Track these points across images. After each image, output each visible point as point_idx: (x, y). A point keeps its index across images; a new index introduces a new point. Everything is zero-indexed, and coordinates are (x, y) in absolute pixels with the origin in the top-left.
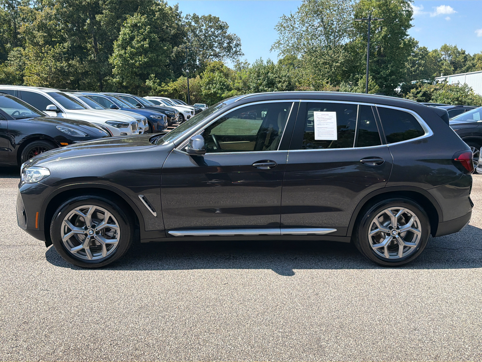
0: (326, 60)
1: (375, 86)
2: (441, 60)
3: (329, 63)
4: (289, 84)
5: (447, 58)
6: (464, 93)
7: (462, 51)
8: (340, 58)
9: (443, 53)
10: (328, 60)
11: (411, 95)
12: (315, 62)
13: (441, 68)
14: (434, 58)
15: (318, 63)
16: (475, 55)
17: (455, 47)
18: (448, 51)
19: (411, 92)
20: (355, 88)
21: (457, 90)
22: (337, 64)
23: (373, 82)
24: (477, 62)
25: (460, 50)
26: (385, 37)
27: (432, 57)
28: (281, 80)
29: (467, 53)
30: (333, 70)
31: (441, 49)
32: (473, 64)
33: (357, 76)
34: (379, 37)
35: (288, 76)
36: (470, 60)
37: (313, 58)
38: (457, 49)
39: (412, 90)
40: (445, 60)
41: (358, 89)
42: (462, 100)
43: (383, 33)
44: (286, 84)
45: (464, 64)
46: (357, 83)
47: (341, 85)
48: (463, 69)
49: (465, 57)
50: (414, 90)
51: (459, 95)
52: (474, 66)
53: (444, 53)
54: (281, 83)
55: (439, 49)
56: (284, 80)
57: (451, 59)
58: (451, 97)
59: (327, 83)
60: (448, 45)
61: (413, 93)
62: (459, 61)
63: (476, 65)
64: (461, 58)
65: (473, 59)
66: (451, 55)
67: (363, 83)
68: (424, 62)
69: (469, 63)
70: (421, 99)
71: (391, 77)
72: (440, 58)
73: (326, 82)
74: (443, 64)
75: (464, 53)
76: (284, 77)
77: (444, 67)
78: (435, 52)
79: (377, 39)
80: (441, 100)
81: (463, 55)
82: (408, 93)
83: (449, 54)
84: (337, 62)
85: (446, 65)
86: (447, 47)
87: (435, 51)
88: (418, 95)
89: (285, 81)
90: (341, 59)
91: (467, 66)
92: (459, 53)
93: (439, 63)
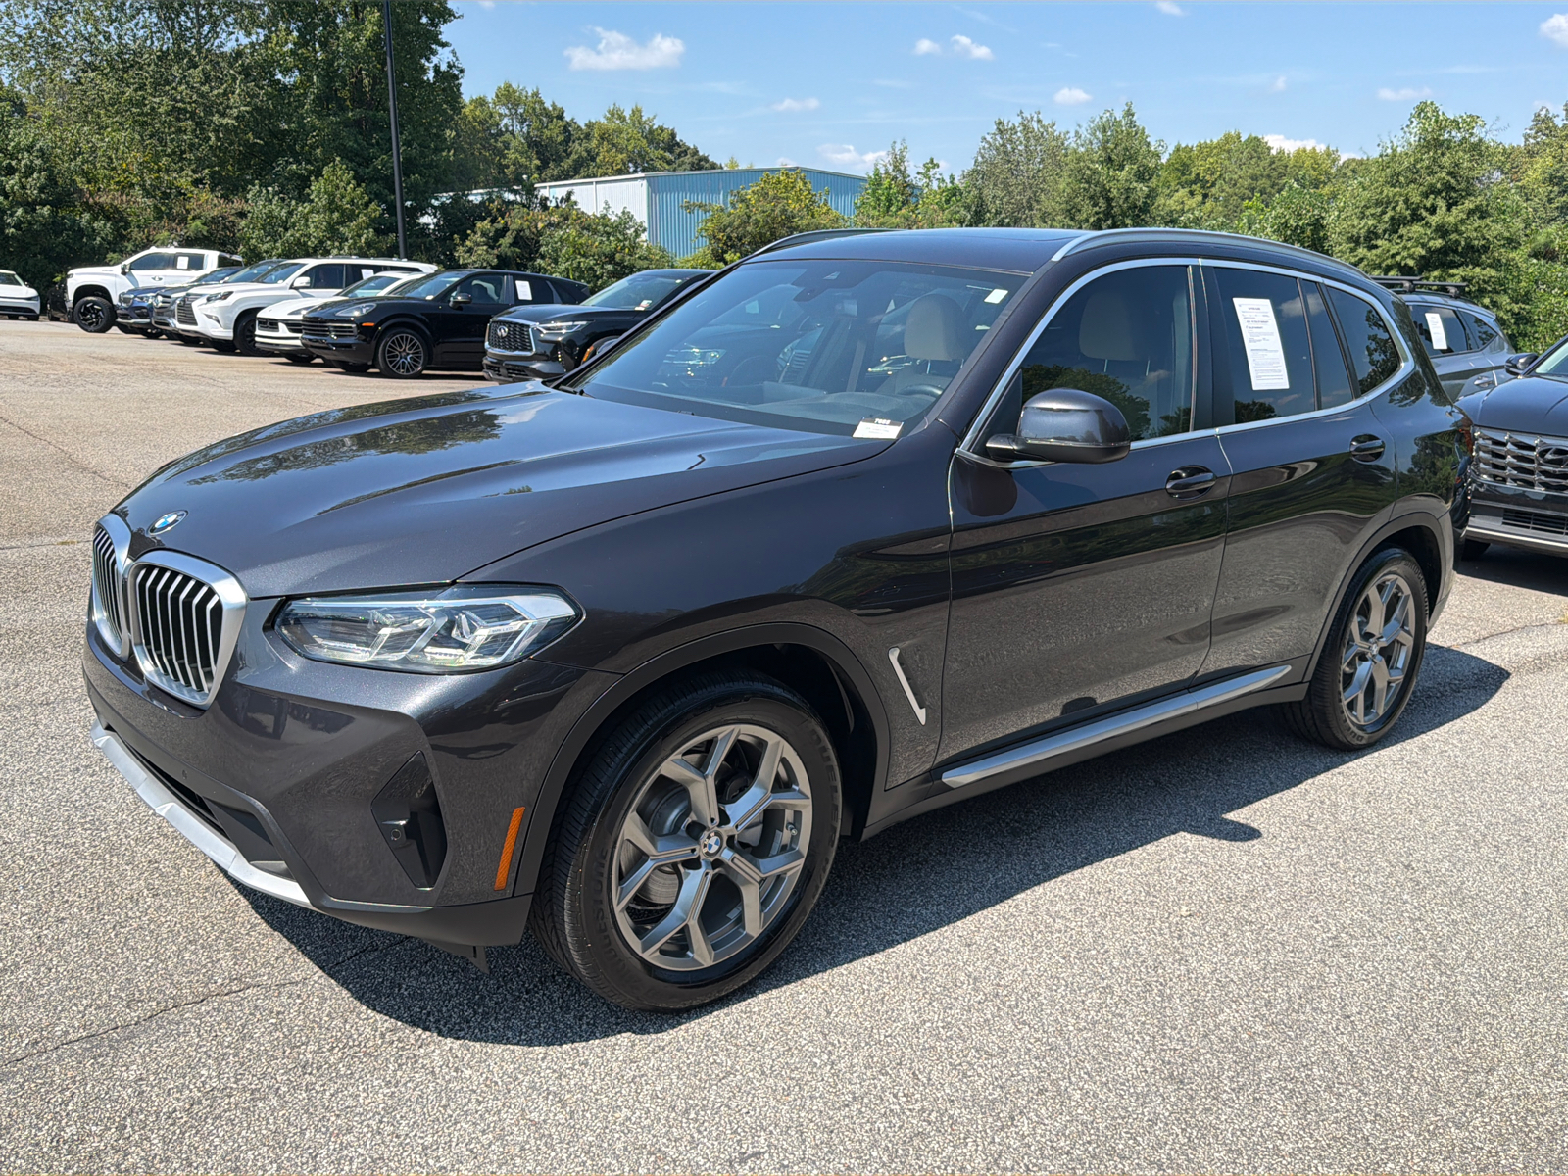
0: (182, 101)
1: (367, 205)
2: (500, 134)
3: (193, 114)
4: (52, 180)
5: (517, 129)
6: (626, 239)
7: (554, 109)
8: (234, 99)
9: (503, 110)
10: (190, 103)
11: (478, 238)
12: (141, 104)
13: (504, 156)
14: (481, 123)
15: (152, 109)
16: (590, 126)
17: (536, 94)
18: (518, 105)
19: (477, 229)
20: (300, 208)
21: (607, 229)
22: (225, 121)
23: (359, 191)
24: (597, 147)
25: (548, 105)
26: (374, 43)
27: (475, 120)
28: (13, 163)
29: (568, 117)
30: (213, 139)
31: (497, 96)
32: (588, 152)
33: (294, 166)
34: (356, 39)
35: (41, 150)
36: (579, 139)
37: (129, 92)
38: (542, 103)
39: (479, 225)
40: (512, 133)
41: (311, 211)
42: (623, 260)
43: (370, 30)
44: (37, 180)
45: (565, 151)
46: (307, 191)
47: (249, 196)
48: (566, 164)
49: (566, 130)
50: (484, 225)
51: (613, 245)
52: (593, 159)
53: (507, 111)
54: (16, 177)
55: (490, 97)
56: (26, 165)
57: (529, 133)
58: (594, 250)
59: (196, 183)
60: (515, 86)
61: (484, 235)
62: (550, 138)
63: (597, 154)
64: (554, 132)
65: (588, 137)
66: (526, 120)
67: (326, 193)
68: (454, 133)
69: (578, 149)
70: (509, 253)
71: (409, 177)
72: (498, 125)
73: (190, 179)
74: (507, 146)
75: (560, 117)
76: (26, 154)
77: (512, 155)
78: (482, 105)
79: (349, 46)
80: (568, 260)
81: (561, 123)
82: (469, 232)
83: (522, 115)
84: (223, 115)
85: (517, 150)
86: (514, 92)
87: (481, 102)
88: (501, 241)
89: (30, 171)
90: (238, 104)
91: (574, 156)
92: (547, 114)
93: (496, 141)
